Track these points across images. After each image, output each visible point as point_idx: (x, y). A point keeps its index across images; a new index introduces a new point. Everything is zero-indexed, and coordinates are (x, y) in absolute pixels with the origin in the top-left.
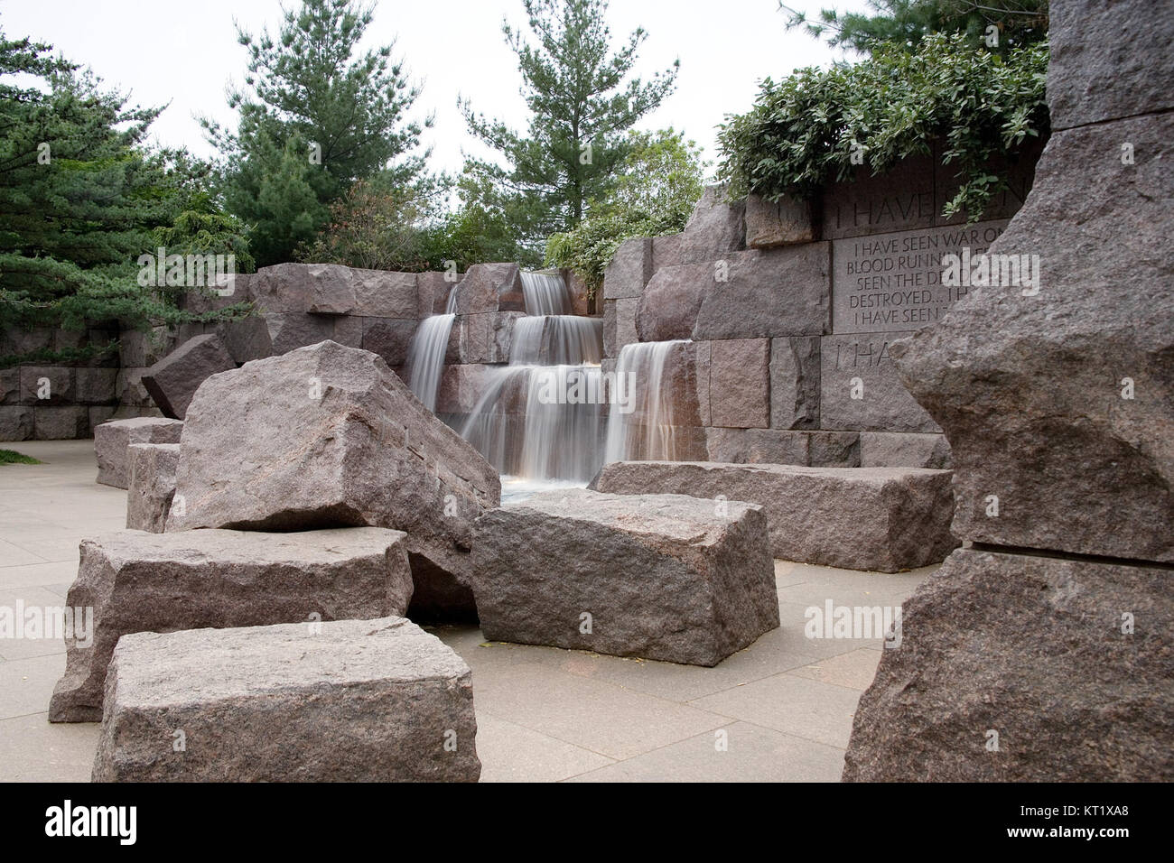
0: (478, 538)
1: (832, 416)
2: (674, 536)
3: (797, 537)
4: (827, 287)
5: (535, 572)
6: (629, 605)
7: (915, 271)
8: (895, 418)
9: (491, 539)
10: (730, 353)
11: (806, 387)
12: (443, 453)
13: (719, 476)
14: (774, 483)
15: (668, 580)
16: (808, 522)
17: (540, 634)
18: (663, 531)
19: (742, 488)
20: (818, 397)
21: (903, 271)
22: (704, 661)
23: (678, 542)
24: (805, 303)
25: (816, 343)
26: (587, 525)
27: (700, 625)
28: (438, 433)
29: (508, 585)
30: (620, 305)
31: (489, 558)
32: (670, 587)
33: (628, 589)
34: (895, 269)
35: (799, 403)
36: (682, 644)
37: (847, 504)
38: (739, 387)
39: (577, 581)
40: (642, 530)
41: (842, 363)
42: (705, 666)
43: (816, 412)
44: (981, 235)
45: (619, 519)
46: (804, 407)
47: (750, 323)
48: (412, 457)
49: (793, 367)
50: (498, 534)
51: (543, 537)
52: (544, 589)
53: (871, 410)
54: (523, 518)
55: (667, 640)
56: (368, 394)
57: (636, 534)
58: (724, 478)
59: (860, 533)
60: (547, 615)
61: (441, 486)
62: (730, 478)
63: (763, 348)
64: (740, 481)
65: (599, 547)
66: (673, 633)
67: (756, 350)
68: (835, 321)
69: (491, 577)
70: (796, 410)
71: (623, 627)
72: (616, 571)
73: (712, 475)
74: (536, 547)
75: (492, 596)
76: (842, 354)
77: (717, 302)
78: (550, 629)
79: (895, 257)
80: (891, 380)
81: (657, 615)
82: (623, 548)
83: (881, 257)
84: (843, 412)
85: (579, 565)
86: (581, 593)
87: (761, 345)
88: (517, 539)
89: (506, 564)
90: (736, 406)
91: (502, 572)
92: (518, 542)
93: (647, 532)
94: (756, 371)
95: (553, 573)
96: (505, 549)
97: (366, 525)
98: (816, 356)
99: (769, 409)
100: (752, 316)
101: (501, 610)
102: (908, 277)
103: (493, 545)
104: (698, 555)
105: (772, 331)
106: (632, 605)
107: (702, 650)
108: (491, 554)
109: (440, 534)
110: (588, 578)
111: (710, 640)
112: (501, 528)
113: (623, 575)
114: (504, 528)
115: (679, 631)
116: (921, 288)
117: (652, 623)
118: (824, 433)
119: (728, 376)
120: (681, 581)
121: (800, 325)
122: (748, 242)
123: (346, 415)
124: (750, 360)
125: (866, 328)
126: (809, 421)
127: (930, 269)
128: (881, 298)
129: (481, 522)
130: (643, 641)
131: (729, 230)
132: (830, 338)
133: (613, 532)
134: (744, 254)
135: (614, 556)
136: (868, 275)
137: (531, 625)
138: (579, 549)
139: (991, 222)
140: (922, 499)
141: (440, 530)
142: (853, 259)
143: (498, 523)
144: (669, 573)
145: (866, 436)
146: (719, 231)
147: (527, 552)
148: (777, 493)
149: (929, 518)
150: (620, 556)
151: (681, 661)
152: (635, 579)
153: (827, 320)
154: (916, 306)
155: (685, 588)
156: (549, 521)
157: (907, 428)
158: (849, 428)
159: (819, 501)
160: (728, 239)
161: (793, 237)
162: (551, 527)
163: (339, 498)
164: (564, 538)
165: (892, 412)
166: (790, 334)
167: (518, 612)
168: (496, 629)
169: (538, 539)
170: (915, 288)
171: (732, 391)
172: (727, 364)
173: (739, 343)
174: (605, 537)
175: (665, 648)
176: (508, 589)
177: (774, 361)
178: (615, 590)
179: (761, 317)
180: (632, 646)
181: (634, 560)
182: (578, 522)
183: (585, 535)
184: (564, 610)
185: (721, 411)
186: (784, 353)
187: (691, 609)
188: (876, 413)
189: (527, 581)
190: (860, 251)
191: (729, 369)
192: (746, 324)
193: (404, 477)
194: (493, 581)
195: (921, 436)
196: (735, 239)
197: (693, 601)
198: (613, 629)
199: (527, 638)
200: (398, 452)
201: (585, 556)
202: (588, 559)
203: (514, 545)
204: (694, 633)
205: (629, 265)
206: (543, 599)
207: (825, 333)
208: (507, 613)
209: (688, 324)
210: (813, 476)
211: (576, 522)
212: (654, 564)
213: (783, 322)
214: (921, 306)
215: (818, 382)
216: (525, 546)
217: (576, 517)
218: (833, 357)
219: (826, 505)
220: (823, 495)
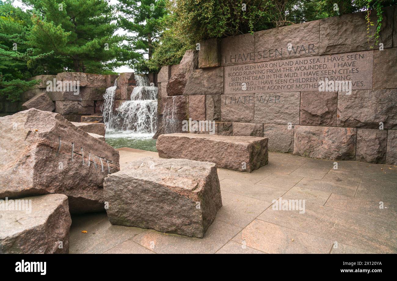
0: (106, 187)
1: (223, 117)
2: (186, 188)
3: (219, 160)
4: (222, 80)
5: (130, 200)
6: (168, 214)
7: (249, 76)
8: (243, 118)
9: (111, 187)
10: (194, 99)
11: (217, 109)
12: (93, 149)
13: (194, 140)
14: (212, 143)
15: (184, 205)
16: (223, 156)
17: (133, 223)
18: (181, 186)
19: (202, 145)
20: (220, 112)
21: (245, 76)
22: (199, 236)
23: (188, 190)
24: (216, 85)
25: (219, 96)
26: (150, 183)
27: (197, 223)
28: (91, 141)
29: (119, 205)
30: (162, 84)
31: (111, 195)
32: (184, 208)
33: (167, 207)
34: (243, 75)
35: (215, 114)
36: (190, 229)
37: (236, 151)
38: (197, 109)
39: (146, 204)
40: (172, 185)
41: (227, 102)
42: (199, 238)
43: (219, 117)
44: (268, 65)
45: (163, 179)
46: (216, 115)
47: (200, 90)
48: (76, 156)
49: (213, 104)
50: (114, 185)
51: (132, 187)
52: (134, 207)
53: (235, 116)
54: (124, 179)
55: (184, 227)
56: (51, 132)
57: (170, 187)
58: (196, 141)
59: (240, 160)
60: (135, 216)
61: (91, 165)
62: (198, 141)
63: (204, 98)
64: (201, 142)
65: (155, 191)
66: (186, 225)
67: (202, 98)
68: (225, 90)
69: (112, 202)
70: (214, 116)
71: (166, 222)
72: (162, 201)
73: (192, 140)
74: (129, 191)
75: (113, 209)
76: (227, 100)
77: (190, 84)
78: (137, 221)
79: (243, 72)
80: (241, 108)
81: (179, 218)
82: (164, 192)
83: (238, 72)
84: (227, 116)
85: (147, 198)
86: (149, 208)
87: (203, 97)
88: (121, 187)
89: (117, 197)
90: (196, 114)
91: (117, 200)
92: (122, 188)
93: (174, 186)
94: (202, 104)
95: (137, 201)
96: (117, 191)
97: (49, 193)
98: (219, 101)
99: (206, 115)
100: (201, 88)
101: (117, 214)
102: (247, 77)
103: (112, 190)
104: (196, 196)
105: (206, 93)
106: (169, 213)
107: (198, 232)
108: (112, 193)
109: (91, 185)
110: (151, 203)
111: (201, 228)
112: (115, 183)
113: (165, 202)
114: (116, 183)
115: (189, 224)
116: (250, 81)
117: (178, 221)
118: (222, 123)
119: (194, 106)
120: (189, 206)
121: (215, 91)
122: (199, 67)
123: (37, 144)
124: (200, 101)
125: (234, 92)
126: (217, 119)
127: (253, 75)
128: (238, 84)
129: (107, 180)
130: (173, 228)
131: (193, 63)
132: (223, 95)
133: (160, 186)
134: (198, 70)
135: (161, 195)
136: (234, 77)
137: (129, 220)
138: (147, 192)
139: (272, 62)
140: (258, 148)
141: (90, 184)
142: (230, 72)
143: (113, 181)
144: (183, 203)
145: (234, 123)
146: (190, 64)
147: (126, 192)
148: (213, 147)
149: (259, 154)
150: (164, 195)
151: (190, 236)
152: (170, 204)
153: (223, 90)
154: (249, 86)
155: (191, 209)
156: (134, 181)
157: (246, 122)
158: (229, 121)
159: (226, 150)
160: (193, 66)
161: (213, 65)
162: (135, 183)
163: (31, 186)
164: (140, 187)
165: (242, 117)
166: (211, 94)
167: (124, 215)
168: (115, 221)
169: (130, 187)
170: (249, 81)
171: (195, 110)
172: (193, 102)
173: (197, 96)
174: (157, 187)
175: (183, 231)
176: (119, 206)
177: (207, 102)
178: (162, 208)
179: (203, 89)
180: (170, 229)
181: (169, 197)
182: (146, 181)
183: (149, 187)
184: (142, 214)
185: (192, 116)
186: (210, 99)
187: (194, 217)
188: (237, 117)
189: (127, 203)
190: (232, 70)
191: (194, 104)
192: (199, 91)
193: (71, 166)
194: (113, 204)
195: (250, 124)
196: (194, 66)
197: (194, 214)
198: (162, 222)
199: (128, 224)
200: (68, 155)
201: (150, 195)
202: (151, 196)
203: (121, 190)
204: (194, 225)
205: (164, 73)
206: (133, 210)
207: (222, 94)
208: (119, 216)
209: (182, 90)
210: (224, 141)
211: (145, 181)
212: (178, 199)
213: (209, 90)
214: (250, 86)
215: (220, 108)
216: (125, 190)
217: (145, 179)
218: (224, 101)
219: (229, 151)
220: (228, 148)
